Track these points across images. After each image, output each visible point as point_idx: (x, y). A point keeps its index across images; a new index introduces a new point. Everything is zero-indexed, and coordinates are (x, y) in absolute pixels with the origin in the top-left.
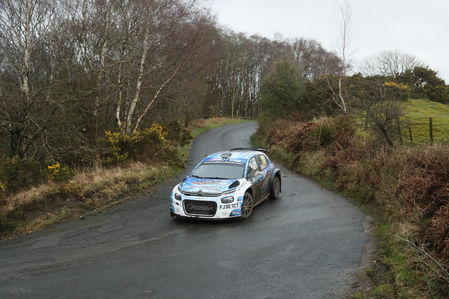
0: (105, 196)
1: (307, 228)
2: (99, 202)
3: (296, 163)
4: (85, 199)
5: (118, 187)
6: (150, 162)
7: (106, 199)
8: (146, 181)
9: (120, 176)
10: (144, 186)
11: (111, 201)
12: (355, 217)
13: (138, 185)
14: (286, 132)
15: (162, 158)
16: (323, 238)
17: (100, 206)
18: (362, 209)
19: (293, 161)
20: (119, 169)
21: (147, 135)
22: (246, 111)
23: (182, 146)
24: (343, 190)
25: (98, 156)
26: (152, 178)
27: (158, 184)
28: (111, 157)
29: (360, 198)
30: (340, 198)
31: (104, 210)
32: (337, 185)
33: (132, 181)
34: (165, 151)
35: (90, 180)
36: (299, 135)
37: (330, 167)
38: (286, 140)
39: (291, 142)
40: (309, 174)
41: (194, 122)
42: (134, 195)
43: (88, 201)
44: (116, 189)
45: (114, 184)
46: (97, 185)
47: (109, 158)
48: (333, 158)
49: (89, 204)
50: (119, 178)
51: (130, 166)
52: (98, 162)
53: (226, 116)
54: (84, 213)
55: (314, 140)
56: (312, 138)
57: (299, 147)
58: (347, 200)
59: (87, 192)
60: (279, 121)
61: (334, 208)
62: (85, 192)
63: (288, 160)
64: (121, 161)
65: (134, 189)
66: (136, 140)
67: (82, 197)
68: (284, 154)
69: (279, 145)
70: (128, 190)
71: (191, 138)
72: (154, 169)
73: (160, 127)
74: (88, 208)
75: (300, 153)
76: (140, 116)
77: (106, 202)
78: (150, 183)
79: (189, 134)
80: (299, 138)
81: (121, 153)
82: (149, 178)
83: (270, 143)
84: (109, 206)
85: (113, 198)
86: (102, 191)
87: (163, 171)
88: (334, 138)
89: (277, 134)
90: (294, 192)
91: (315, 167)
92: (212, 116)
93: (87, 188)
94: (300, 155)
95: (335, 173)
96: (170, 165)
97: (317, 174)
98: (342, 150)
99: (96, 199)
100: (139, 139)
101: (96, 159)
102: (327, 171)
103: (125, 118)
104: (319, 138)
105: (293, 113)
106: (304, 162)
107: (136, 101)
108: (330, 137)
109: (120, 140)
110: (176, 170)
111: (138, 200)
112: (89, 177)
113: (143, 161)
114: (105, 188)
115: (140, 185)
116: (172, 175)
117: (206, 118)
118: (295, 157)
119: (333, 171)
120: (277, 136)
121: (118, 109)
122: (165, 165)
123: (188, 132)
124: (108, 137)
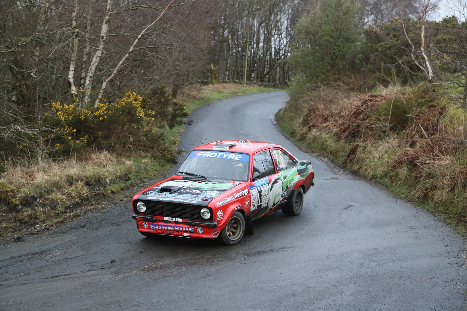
0: (53, 204)
1: (374, 259)
2: (44, 213)
3: (352, 157)
4: (21, 209)
5: (72, 191)
6: (121, 151)
7: (54, 210)
8: (116, 182)
9: (77, 173)
10: (113, 189)
11: (62, 213)
12: (449, 244)
13: (105, 187)
14: (334, 109)
15: (141, 146)
16: (402, 275)
17: (45, 220)
18: (459, 231)
19: (347, 153)
20: (74, 162)
21: (118, 109)
22: (266, 74)
23: (171, 127)
24: (427, 201)
25: (41, 141)
26: (125, 177)
27: (135, 186)
28: (61, 143)
29: (455, 215)
30: (423, 214)
31: (52, 226)
32: (417, 193)
33: (95, 181)
34: (145, 135)
35: (29, 178)
36: (356, 114)
37: (407, 164)
38: (335, 121)
39: (343, 124)
40: (373, 176)
41: (186, 90)
42: (99, 204)
43: (27, 211)
44: (71, 194)
45: (66, 186)
46: (41, 186)
47: (58, 145)
48: (411, 151)
49: (29, 216)
50: (75, 177)
51: (91, 158)
52: (41, 150)
53: (234, 82)
54: (20, 230)
55: (380, 120)
56: (377, 118)
57: (356, 132)
58: (435, 216)
59: (24, 197)
60: (323, 92)
61: (414, 229)
62: (21, 197)
63: (337, 152)
64: (77, 150)
65: (99, 194)
66: (101, 116)
67: (16, 205)
68: (331, 143)
69: (323, 128)
70: (89, 195)
71: (185, 115)
72: (128, 163)
73: (139, 97)
74: (26, 223)
75: (357, 141)
76: (106, 79)
77: (54, 213)
78: (123, 185)
79: (182, 110)
80: (356, 117)
81: (76, 137)
82: (122, 177)
83: (308, 125)
84: (59, 220)
85: (66, 208)
86: (48, 197)
87: (143, 166)
88: (412, 118)
89: (319, 111)
90: (351, 204)
91: (382, 163)
92: (213, 80)
93: (25, 191)
94: (358, 145)
95: (414, 174)
96: (153, 157)
97: (385, 175)
98: (426, 138)
99: (40, 209)
100: (106, 114)
101: (38, 145)
102: (402, 170)
103: (82, 82)
104: (388, 119)
105: (346, 79)
106: (363, 156)
107: (100, 55)
108: (406, 117)
109: (75, 116)
110: (163, 166)
111: (105, 210)
112: (27, 173)
113: (111, 149)
114: (52, 191)
115: (108, 187)
116: (157, 172)
117: (205, 84)
118: (348, 148)
119: (411, 171)
120: (319, 115)
121: (72, 68)
122: (146, 157)
123: (181, 106)
124: (57, 111)
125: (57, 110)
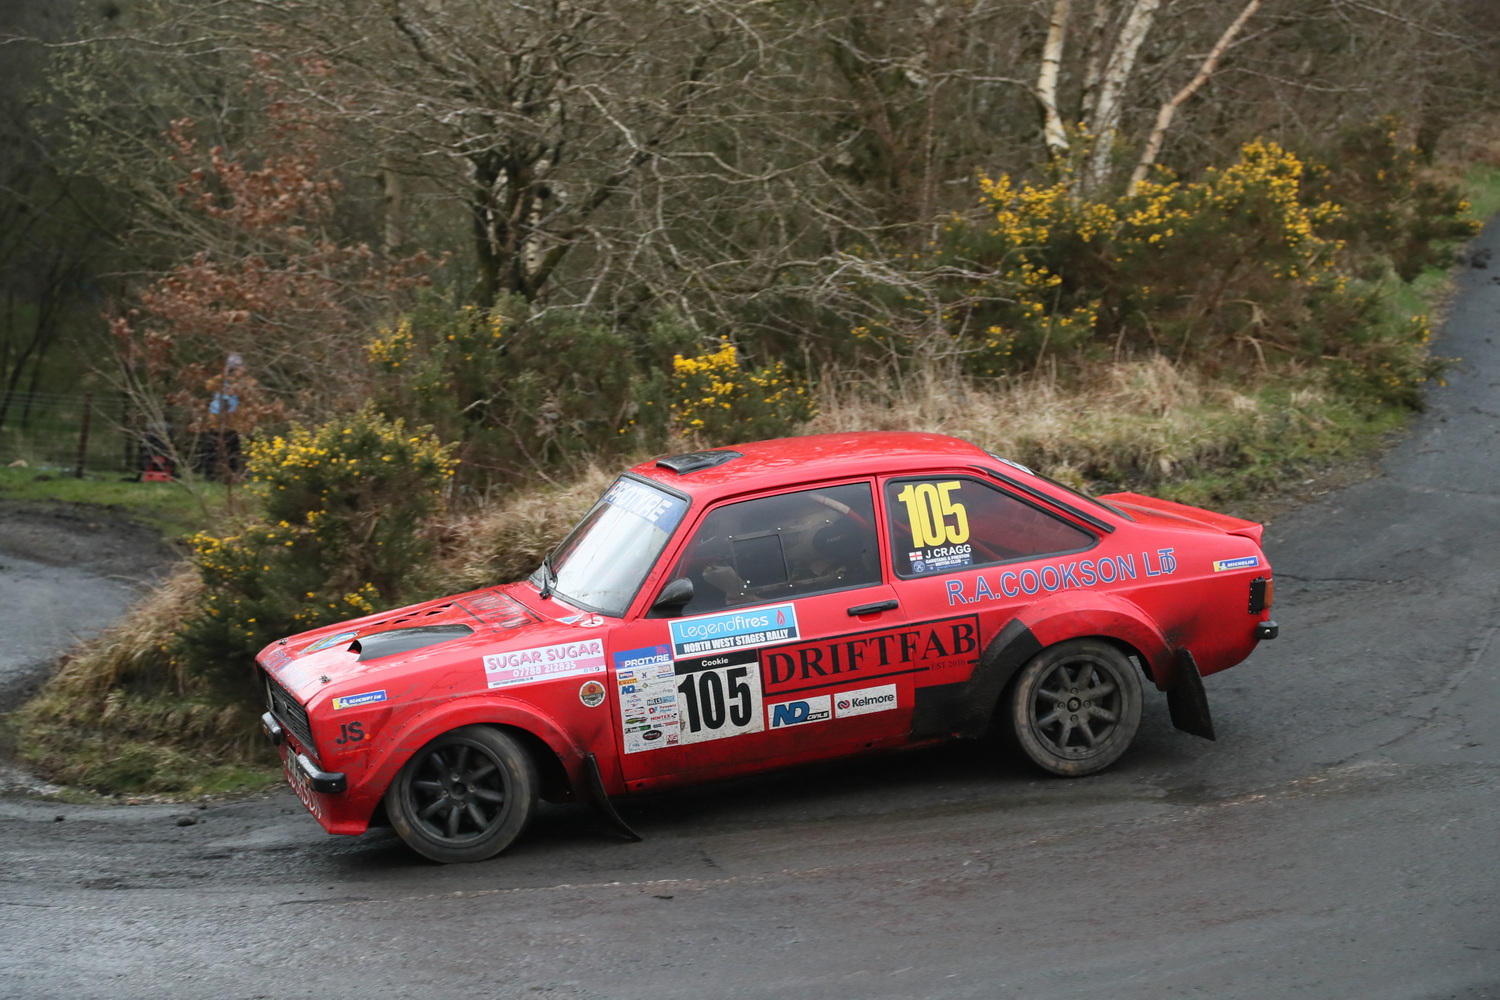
6: (1218, 360)
8: (1196, 472)
9: (1056, 433)
15: (1293, 343)
20: (1049, 393)
21: (1216, 204)
23: (1408, 274)
25: (938, 313)
26: (1230, 455)
27: (1263, 490)
28: (1007, 325)
33: (1120, 465)
34: (1310, 304)
41: (1470, 134)
47: (995, 330)
50: (1049, 448)
51: (1107, 382)
52: (938, 342)
64: (1060, 350)
66: (1153, 230)
71: (1463, 231)
72: (1242, 402)
73: (1290, 160)
76: (1175, 93)
79: (1453, 211)
81: (1057, 303)
82: (1217, 452)
87: (1295, 417)
96: (1335, 382)
100: (1171, 224)
101: (926, 329)
103: (1087, 104)
107: (1155, 6)
109: (1058, 227)
110: (1370, 418)
113: (1180, 352)
115: (1166, 489)
116: (1346, 442)
121: (1053, 51)
122: (1309, 382)
123: (1451, 196)
124: (997, 209)
125: (999, 206)
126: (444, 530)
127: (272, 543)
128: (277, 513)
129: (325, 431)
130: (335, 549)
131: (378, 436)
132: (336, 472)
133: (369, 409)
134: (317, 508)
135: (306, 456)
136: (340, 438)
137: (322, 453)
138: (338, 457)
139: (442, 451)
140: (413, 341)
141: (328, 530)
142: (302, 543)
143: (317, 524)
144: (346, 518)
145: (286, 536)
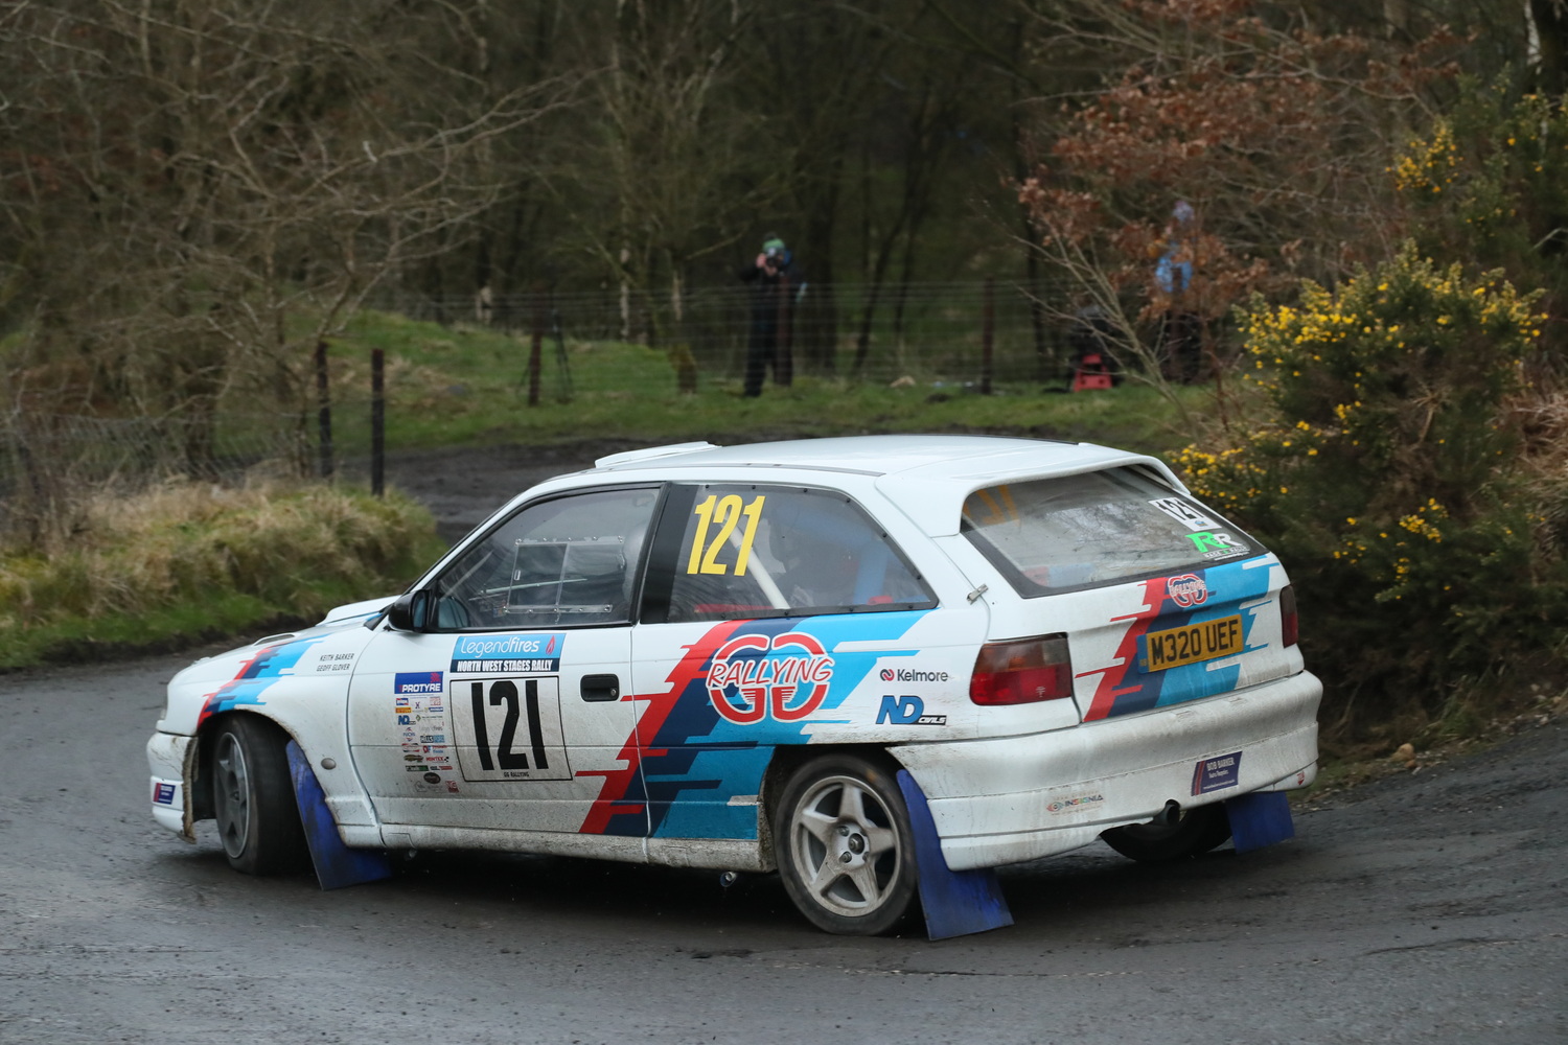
126: (1529, 415)
127: (1289, 454)
128: (1293, 412)
129: (1351, 292)
130: (1379, 455)
131: (1426, 290)
132: (1371, 346)
133: (1410, 253)
134: (1350, 398)
135: (1328, 326)
136: (1372, 297)
137: (1349, 321)
138: (1372, 324)
139: (1518, 305)
140: (1457, 154)
141: (1367, 429)
142: (1329, 451)
143: (1351, 421)
144: (1390, 410)
145: (1308, 441)
